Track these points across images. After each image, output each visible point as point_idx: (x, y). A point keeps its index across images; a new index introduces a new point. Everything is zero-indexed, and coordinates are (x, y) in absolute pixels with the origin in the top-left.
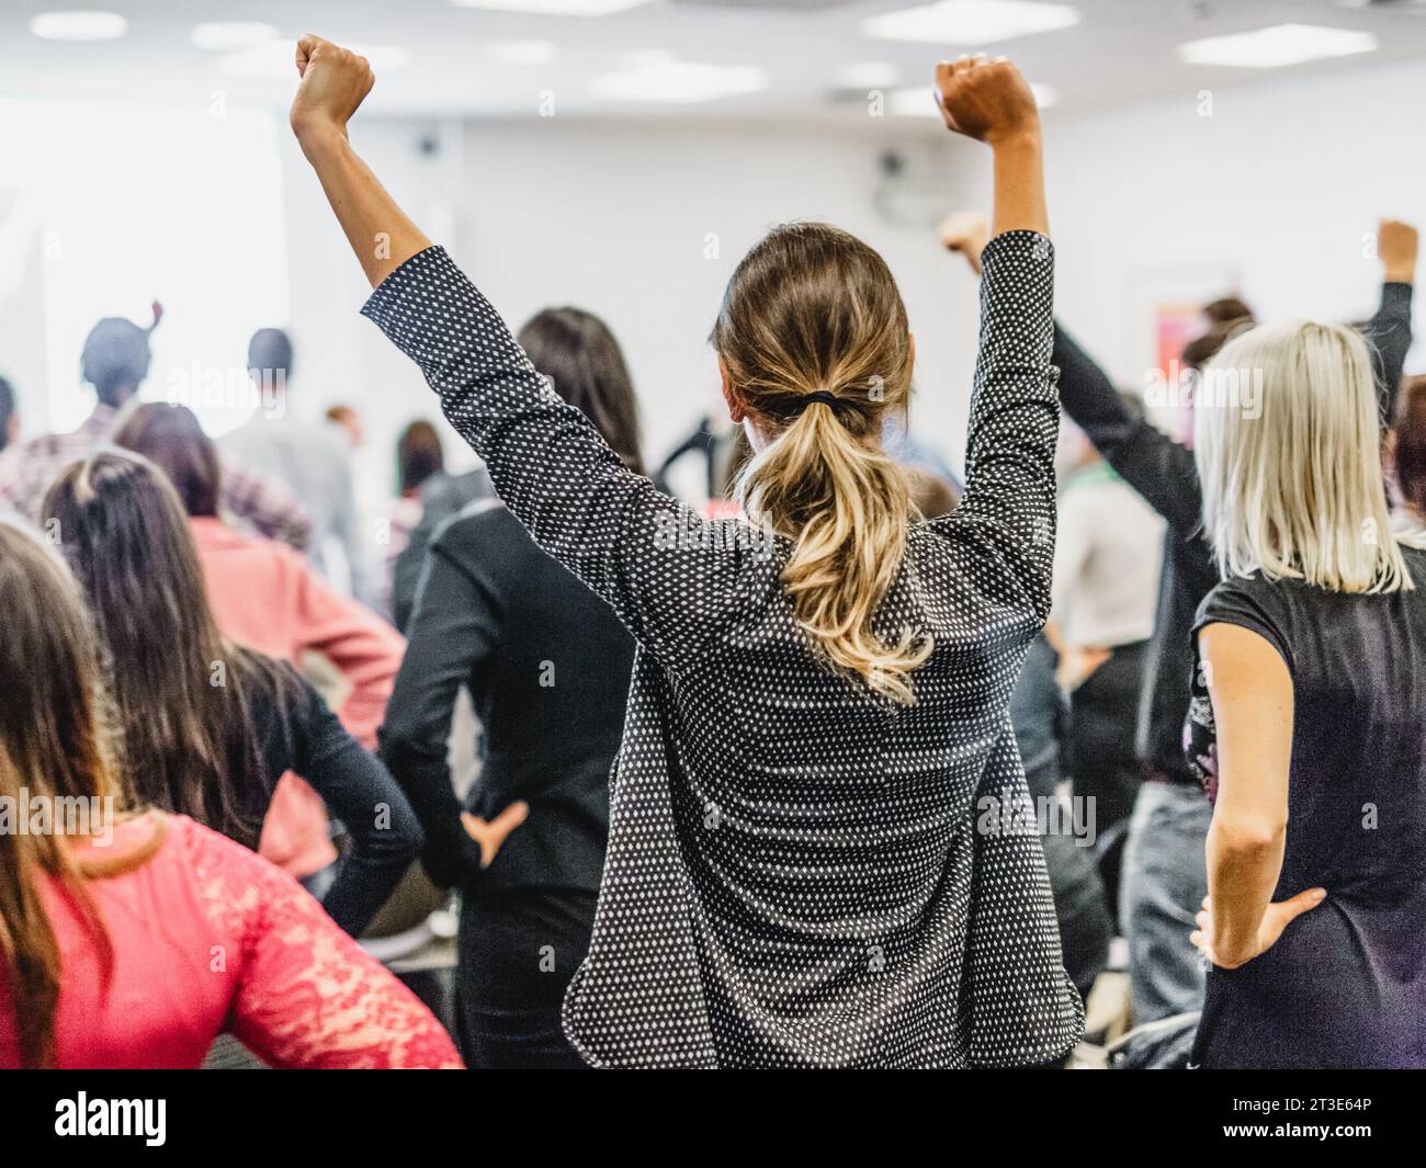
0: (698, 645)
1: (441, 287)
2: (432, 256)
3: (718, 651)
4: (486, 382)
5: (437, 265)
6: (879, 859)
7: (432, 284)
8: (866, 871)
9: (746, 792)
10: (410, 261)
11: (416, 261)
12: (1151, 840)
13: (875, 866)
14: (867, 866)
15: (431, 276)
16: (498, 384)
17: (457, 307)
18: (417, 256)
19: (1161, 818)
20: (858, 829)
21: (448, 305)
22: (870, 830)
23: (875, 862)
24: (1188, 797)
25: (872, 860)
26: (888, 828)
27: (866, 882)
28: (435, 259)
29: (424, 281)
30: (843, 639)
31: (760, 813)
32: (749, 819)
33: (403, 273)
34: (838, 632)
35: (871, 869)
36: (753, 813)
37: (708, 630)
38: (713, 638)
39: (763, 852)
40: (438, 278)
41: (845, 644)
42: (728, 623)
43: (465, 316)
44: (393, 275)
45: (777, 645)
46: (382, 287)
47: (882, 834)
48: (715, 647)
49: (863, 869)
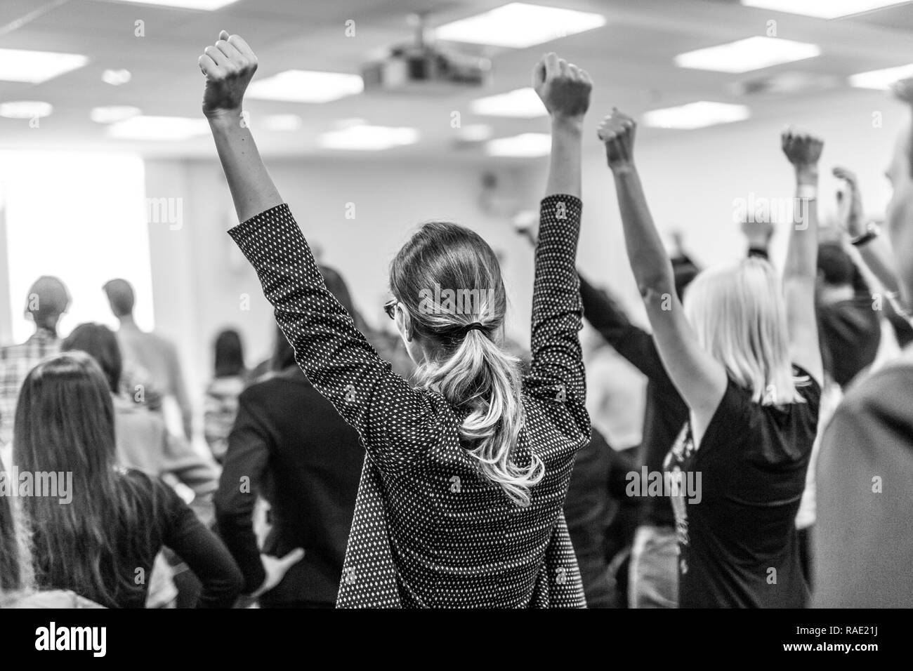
0: (411, 458)
1: (285, 230)
2: (282, 210)
3: (423, 462)
4: (302, 295)
5: (284, 216)
6: (502, 582)
7: (280, 227)
8: (495, 589)
9: (433, 545)
10: (269, 211)
11: (272, 212)
12: (644, 560)
13: (500, 586)
14: (495, 586)
15: (279, 222)
16: (310, 297)
17: (292, 245)
18: (274, 209)
19: (650, 547)
20: (492, 565)
21: (287, 243)
22: (498, 565)
23: (500, 583)
24: (663, 534)
25: (498, 582)
26: (508, 563)
27: (495, 595)
28: (283, 212)
29: (275, 225)
30: (495, 467)
31: (440, 557)
32: (433, 561)
33: (263, 217)
34: (491, 461)
35: (497, 587)
36: (436, 557)
37: (418, 449)
38: (421, 454)
39: (439, 583)
40: (284, 225)
41: (496, 469)
42: (430, 445)
43: (296, 251)
44: (256, 217)
45: (458, 465)
46: (247, 222)
47: (505, 567)
48: (421, 460)
49: (493, 588)
